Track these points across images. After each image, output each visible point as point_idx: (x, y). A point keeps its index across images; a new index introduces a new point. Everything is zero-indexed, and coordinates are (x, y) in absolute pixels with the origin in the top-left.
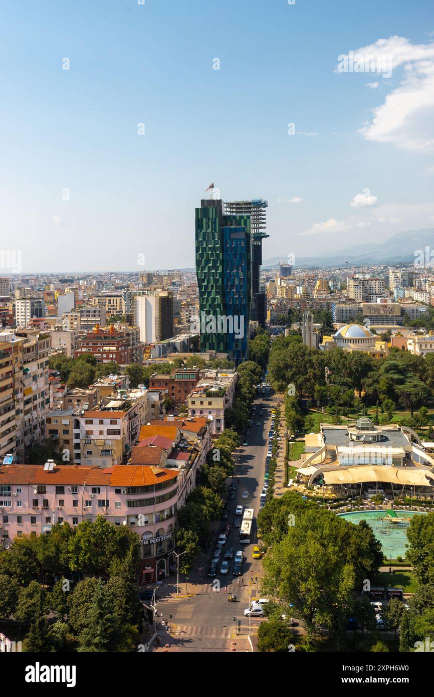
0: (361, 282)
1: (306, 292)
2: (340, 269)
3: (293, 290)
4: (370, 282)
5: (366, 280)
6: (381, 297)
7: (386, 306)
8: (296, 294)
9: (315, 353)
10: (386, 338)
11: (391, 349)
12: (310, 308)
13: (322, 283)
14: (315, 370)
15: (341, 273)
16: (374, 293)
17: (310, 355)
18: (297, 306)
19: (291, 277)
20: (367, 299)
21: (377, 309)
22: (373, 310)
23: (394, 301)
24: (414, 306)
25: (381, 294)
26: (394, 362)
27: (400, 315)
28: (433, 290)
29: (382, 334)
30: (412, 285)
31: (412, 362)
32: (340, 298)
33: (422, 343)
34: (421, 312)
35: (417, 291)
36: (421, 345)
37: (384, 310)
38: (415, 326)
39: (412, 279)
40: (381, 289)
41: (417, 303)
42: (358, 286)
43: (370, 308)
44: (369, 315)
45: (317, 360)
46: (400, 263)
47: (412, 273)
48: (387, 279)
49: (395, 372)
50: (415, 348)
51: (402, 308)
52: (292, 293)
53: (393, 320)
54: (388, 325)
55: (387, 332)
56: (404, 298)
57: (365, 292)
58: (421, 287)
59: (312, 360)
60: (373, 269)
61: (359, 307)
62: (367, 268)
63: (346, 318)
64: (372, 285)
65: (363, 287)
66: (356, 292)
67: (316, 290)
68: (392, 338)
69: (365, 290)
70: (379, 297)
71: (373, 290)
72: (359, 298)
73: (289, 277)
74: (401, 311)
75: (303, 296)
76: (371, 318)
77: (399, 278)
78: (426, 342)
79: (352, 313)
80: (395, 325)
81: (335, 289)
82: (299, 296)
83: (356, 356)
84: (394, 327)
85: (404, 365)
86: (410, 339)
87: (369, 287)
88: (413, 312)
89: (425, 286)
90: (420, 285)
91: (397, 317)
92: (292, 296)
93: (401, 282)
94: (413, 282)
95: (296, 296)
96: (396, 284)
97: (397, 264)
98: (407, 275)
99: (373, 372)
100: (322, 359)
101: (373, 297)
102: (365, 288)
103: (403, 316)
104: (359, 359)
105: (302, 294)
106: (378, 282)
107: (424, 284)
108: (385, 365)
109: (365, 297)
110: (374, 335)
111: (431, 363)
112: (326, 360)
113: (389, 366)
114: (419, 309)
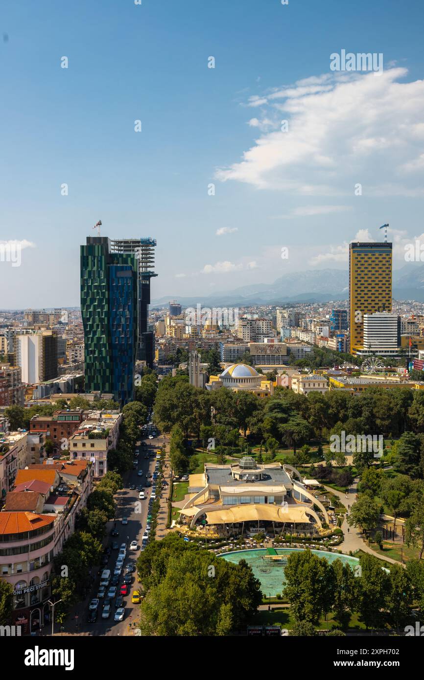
0: (249, 322)
1: (195, 332)
3: (182, 330)
4: (258, 322)
5: (254, 320)
6: (268, 337)
7: (272, 346)
8: (185, 333)
9: (201, 393)
10: (272, 378)
11: (275, 388)
12: (198, 347)
14: (201, 409)
16: (261, 333)
17: (195, 394)
18: (186, 345)
19: (181, 316)
20: (255, 339)
21: (263, 349)
22: (260, 349)
23: (280, 341)
24: (300, 346)
25: (268, 334)
26: (278, 401)
27: (286, 354)
28: (318, 330)
29: (268, 373)
30: (298, 325)
31: (295, 401)
32: (228, 338)
33: (306, 382)
34: (306, 352)
35: (302, 331)
36: (304, 384)
37: (270, 350)
38: (301, 365)
39: (299, 319)
40: (269, 329)
41: (302, 343)
42: (246, 326)
43: (257, 347)
44: (256, 354)
45: (203, 400)
46: (288, 304)
47: (299, 314)
48: (275, 319)
49: (278, 410)
50: (299, 387)
51: (288, 347)
52: (181, 333)
53: (279, 360)
54: (274, 364)
55: (273, 371)
56: (290, 338)
57: (253, 332)
58: (307, 327)
59: (198, 400)
60: (261, 309)
61: (247, 347)
62: (256, 309)
63: (234, 358)
64: (260, 325)
65: (251, 327)
66: (244, 332)
67: (205, 330)
68: (277, 378)
69: (253, 330)
70: (266, 337)
71: (260, 330)
72: (247, 338)
73: (179, 317)
74: (287, 350)
75: (192, 335)
76: (258, 358)
77: (286, 318)
78: (310, 381)
79: (240, 353)
80: (281, 364)
81: (224, 329)
82: (188, 335)
83: (242, 395)
84: (280, 366)
85: (287, 403)
86: (295, 378)
87: (257, 327)
88: (298, 352)
89: (311, 327)
90: (305, 325)
91: (283, 357)
92: (181, 336)
93: (287, 322)
94: (299, 323)
95: (185, 336)
96: (283, 324)
97: (284, 305)
98: (294, 315)
99: (258, 411)
100: (208, 399)
101: (260, 336)
102: (253, 327)
103: (289, 356)
104: (244, 399)
105: (190, 333)
106: (266, 322)
107: (310, 324)
108: (270, 404)
109: (253, 336)
110: (260, 374)
111: (313, 402)
112: (212, 400)
113: (273, 405)
114: (304, 349)
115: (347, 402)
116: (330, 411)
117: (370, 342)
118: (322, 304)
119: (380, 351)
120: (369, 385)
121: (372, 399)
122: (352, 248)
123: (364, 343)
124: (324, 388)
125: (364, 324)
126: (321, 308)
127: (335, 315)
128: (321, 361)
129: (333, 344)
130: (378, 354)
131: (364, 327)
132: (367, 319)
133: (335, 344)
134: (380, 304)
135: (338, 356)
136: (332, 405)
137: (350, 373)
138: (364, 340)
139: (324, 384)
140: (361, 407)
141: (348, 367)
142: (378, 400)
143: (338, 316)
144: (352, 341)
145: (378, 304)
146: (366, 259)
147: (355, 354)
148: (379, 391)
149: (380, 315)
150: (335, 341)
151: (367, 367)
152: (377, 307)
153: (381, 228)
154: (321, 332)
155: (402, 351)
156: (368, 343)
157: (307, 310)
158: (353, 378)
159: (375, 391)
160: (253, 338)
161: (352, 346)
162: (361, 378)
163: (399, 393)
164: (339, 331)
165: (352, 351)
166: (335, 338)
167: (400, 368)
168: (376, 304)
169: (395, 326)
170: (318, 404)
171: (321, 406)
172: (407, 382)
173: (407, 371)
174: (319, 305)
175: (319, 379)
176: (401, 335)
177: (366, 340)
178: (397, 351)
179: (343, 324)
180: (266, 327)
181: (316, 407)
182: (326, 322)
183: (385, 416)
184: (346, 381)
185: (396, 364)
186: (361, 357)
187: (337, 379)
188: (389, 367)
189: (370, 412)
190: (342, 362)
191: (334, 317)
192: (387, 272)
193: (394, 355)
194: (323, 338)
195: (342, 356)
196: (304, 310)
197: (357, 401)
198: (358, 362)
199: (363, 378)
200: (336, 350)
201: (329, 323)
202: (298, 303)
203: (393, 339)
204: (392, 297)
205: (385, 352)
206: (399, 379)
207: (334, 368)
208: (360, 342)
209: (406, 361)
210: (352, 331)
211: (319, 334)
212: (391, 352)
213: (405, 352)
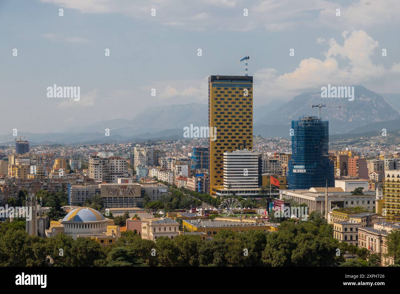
0: (101, 160)
1: (40, 172)
2: (85, 146)
3: (27, 170)
4: (112, 160)
5: (107, 159)
6: (123, 177)
7: (125, 187)
8: (30, 174)
9: (36, 240)
10: (121, 223)
11: (123, 234)
12: (44, 189)
13: (61, 161)
14: (35, 259)
15: (86, 150)
16: (115, 172)
17: (29, 243)
18: (30, 187)
19: (27, 154)
20: (108, 178)
21: (116, 190)
22: (112, 191)
23: (136, 181)
24: (156, 186)
25: (122, 174)
26: (123, 248)
27: (140, 196)
28: (177, 169)
29: (118, 217)
30: (157, 164)
31: (142, 248)
32: (78, 178)
33: (157, 226)
34: (162, 193)
35: (161, 171)
36: (155, 229)
37: (123, 191)
38: (154, 208)
39: (158, 158)
40: (123, 168)
41: (160, 184)
42: (98, 165)
43: (108, 189)
44: (107, 196)
45: (38, 249)
46: (149, 141)
47: (158, 152)
48: (132, 158)
49: (122, 258)
50: (148, 232)
51: (142, 188)
52: (25, 173)
53: (133, 202)
54: (128, 207)
55: (125, 214)
56: (146, 178)
57: (106, 172)
58: (166, 166)
59: (32, 249)
60: (120, 146)
61: (97, 188)
62: (114, 146)
63: (83, 200)
64: (114, 164)
65: (104, 166)
66: (96, 172)
67: (54, 170)
68: (127, 222)
69: (106, 169)
70: (120, 177)
71: (114, 169)
72: (99, 178)
73: (25, 155)
74: (141, 191)
75: (38, 176)
76: (110, 200)
77: (143, 156)
78: (160, 225)
79: (89, 195)
80: (135, 207)
81: (75, 168)
82: (33, 176)
83: (82, 242)
84: (133, 209)
85: (132, 250)
86: (144, 222)
87: (110, 166)
88: (154, 193)
89: (170, 165)
90: (164, 164)
91: (137, 199)
92: (25, 177)
93: (145, 160)
94: (158, 161)
95: (30, 177)
96: (141, 163)
97: (145, 142)
98: (153, 153)
99: (100, 260)
100: (43, 247)
101: (114, 177)
102: (106, 167)
103: (143, 197)
104: (85, 246)
105: (36, 174)
106: (120, 160)
107: (169, 163)
108: (113, 252)
109: (106, 177)
110: (105, 218)
111: (161, 248)
112: (48, 249)
113: (117, 252)
114: (160, 189)
115: (198, 247)
116: (179, 258)
117: (230, 182)
118: (186, 142)
119: (240, 192)
120: (221, 229)
121: (224, 243)
122: (211, 82)
123: (224, 183)
124: (175, 232)
125: (224, 163)
126: (184, 145)
127: (196, 153)
128: (178, 203)
129: (191, 184)
130: (239, 194)
131: (224, 165)
132: (226, 157)
133: (194, 184)
134: (241, 142)
135: (196, 197)
136: (182, 250)
137: (208, 215)
138: (224, 180)
139: (175, 228)
140: (212, 253)
141: (206, 209)
142: (230, 244)
143: (200, 154)
144: (212, 180)
145: (238, 141)
146: (226, 93)
147: (215, 195)
148: (231, 235)
149: (241, 152)
150: (194, 181)
151: (226, 208)
152: (237, 144)
153: (241, 60)
154: (180, 171)
155: (263, 191)
156: (228, 182)
157: (169, 147)
158: (207, 220)
159: (227, 234)
160: (106, 178)
161: (212, 186)
162: (216, 220)
163: (252, 237)
164: (199, 170)
165: (212, 192)
166: (194, 178)
167: (261, 209)
168: (236, 141)
169: (256, 164)
170: (166, 250)
171: (169, 253)
172: (263, 224)
173: (267, 212)
174: (182, 142)
175: (170, 222)
176: (263, 174)
177: (225, 180)
178: (258, 192)
179: (205, 163)
180: (120, 167)
181: (164, 254)
182: (186, 160)
183: (237, 261)
184: (200, 224)
185: (257, 205)
186: (221, 198)
187: (190, 223)
188: (249, 208)
189: (221, 257)
190: (200, 204)
191: (195, 155)
192: (248, 108)
193: (255, 195)
194: (182, 178)
195: (201, 197)
196: (166, 147)
197: (208, 246)
198: (217, 203)
199: (218, 220)
200: (195, 190)
201: (190, 161)
202: (160, 140)
203: (254, 179)
204: (253, 134)
205: (246, 192)
206: (255, 221)
207: (191, 210)
208: (220, 181)
209: (266, 201)
210: (212, 171)
211: (177, 173)
212: (252, 192)
213: (266, 192)
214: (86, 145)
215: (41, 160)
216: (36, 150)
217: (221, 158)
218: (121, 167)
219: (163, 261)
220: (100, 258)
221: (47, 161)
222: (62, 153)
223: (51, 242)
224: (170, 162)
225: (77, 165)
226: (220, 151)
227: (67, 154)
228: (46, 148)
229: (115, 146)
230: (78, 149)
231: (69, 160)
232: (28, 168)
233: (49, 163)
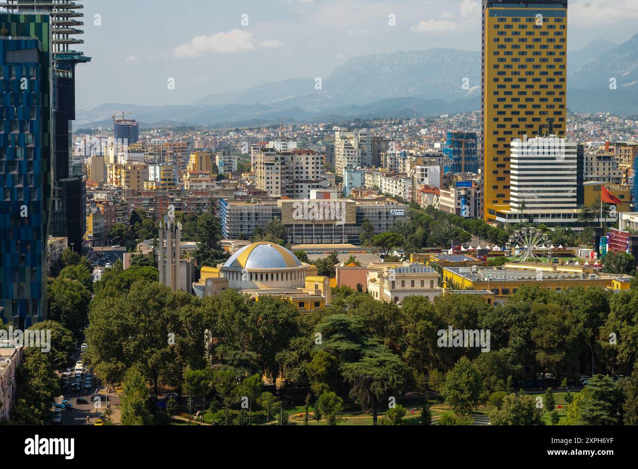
0: (278, 156)
1: (167, 178)
2: (237, 131)
3: (142, 174)
4: (298, 156)
5: (289, 154)
6: (318, 187)
8: (147, 181)
9: (185, 301)
10: (326, 270)
11: (335, 291)
12: (176, 209)
13: (201, 158)
15: (239, 138)
16: (304, 179)
17: (173, 305)
18: (150, 205)
19: (138, 145)
20: (291, 190)
23: (343, 195)
24: (383, 204)
25: (318, 182)
26: (342, 316)
27: (355, 222)
28: (419, 172)
29: (319, 261)
30: (378, 164)
31: (375, 316)
32: (237, 190)
33: (397, 278)
34: (395, 217)
35: (387, 176)
36: (393, 283)
38: (384, 245)
39: (379, 151)
40: (319, 170)
41: (388, 199)
42: (273, 164)
44: (294, 223)
45: (189, 316)
46: (357, 120)
47: (380, 140)
48: (331, 151)
49: (342, 336)
50: (382, 288)
51: (358, 208)
52: (139, 179)
53: (341, 234)
54: (332, 243)
55: (329, 257)
56: (362, 190)
57: (287, 177)
58: (396, 168)
59: (178, 316)
60: (303, 130)
61: (275, 207)
62: (291, 129)
63: (249, 230)
64: (301, 163)
65: (283, 166)
66: (268, 178)
67: (188, 173)
68: (338, 270)
69: (287, 173)
70: (313, 187)
71: (302, 173)
72: (274, 190)
73: (134, 146)
74: (357, 214)
75: (162, 185)
76: (299, 230)
77: (353, 148)
78: (404, 277)
79: (261, 220)
80: (345, 243)
81: (227, 171)
82: (154, 185)
83: (268, 306)
84: (342, 247)
85: (359, 322)
86: (373, 270)
87: (294, 167)
88: (380, 218)
89: (404, 166)
90: (393, 163)
91: (349, 227)
92: (138, 186)
93: (357, 156)
94: (380, 158)
95: (148, 186)
96: (348, 162)
97: (350, 122)
98: (370, 143)
99: (301, 338)
100: (198, 314)
101: (301, 187)
102: (287, 168)
103: (360, 225)
104: (273, 313)
105: (159, 181)
106: (314, 156)
107: (402, 162)
108: (325, 324)
109: (287, 187)
110: (302, 263)
111: (412, 317)
112: (207, 317)
113: (331, 324)
114: (392, 211)
115: (479, 318)
117: (523, 198)
118: (427, 121)
119: (543, 216)
120: (522, 283)
121: (528, 310)
122: (488, 6)
123: (512, 199)
124: (432, 290)
125: (512, 161)
126: (424, 127)
127: (452, 143)
128: (426, 236)
129: (448, 200)
130: (540, 220)
131: (512, 166)
132: (517, 150)
133: (453, 201)
134: (544, 121)
135: (458, 224)
137: (485, 260)
138: (512, 193)
139: (432, 282)
140: (507, 328)
141: (479, 248)
142: (541, 312)
143: (459, 144)
144: (488, 194)
145: (539, 120)
146: (516, 28)
147: (493, 221)
148: (541, 295)
150: (453, 195)
151: (517, 247)
152: (537, 125)
154: (424, 178)
155: (586, 215)
156: (520, 198)
157: (396, 132)
158: (490, 268)
159: (534, 294)
160: (288, 189)
161: (487, 205)
162: (506, 268)
163: (582, 299)
164: (460, 175)
165: (487, 215)
166: (454, 189)
167: (582, 248)
168: (534, 120)
169: (572, 164)
170: (422, 321)
171: (428, 327)
172: (597, 276)
173: (596, 253)
174: (420, 123)
175: (422, 271)
176: (585, 183)
177: (514, 193)
178: (575, 216)
179: (469, 162)
180: (313, 168)
181: (418, 328)
182: (434, 156)
183: (554, 344)
184: (476, 275)
185: (575, 240)
186: (505, 227)
187: (458, 272)
188: (561, 247)
189: (524, 337)
190: (467, 238)
191: (450, 147)
192: (557, 56)
193: (570, 223)
194: (430, 190)
195: (468, 226)
196: (389, 132)
197: (500, 316)
198: (499, 236)
199: (510, 268)
200: (455, 213)
201: (441, 158)
202: (378, 119)
203: (567, 191)
204: (567, 106)
205: (554, 216)
206: (582, 271)
207: (451, 249)
208: (502, 196)
209: (594, 234)
210: (487, 175)
211: (420, 181)
212: (565, 216)
213: (591, 216)
214: (240, 128)
215: (163, 155)
216: (148, 137)
217: (505, 152)
218: (315, 168)
219: (416, 343)
220: (301, 335)
221: (175, 158)
222: (196, 142)
223: (213, 304)
224: (404, 159)
225: (230, 164)
226: (503, 139)
227: (205, 144)
228: (166, 134)
229: (294, 130)
230: (225, 135)
231: (215, 156)
232: (145, 171)
233: (177, 161)
